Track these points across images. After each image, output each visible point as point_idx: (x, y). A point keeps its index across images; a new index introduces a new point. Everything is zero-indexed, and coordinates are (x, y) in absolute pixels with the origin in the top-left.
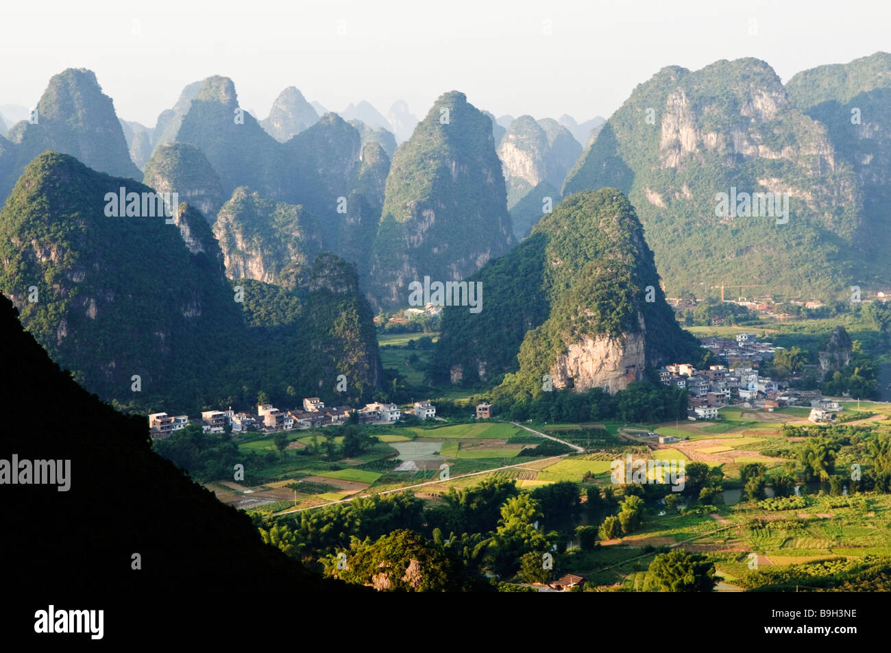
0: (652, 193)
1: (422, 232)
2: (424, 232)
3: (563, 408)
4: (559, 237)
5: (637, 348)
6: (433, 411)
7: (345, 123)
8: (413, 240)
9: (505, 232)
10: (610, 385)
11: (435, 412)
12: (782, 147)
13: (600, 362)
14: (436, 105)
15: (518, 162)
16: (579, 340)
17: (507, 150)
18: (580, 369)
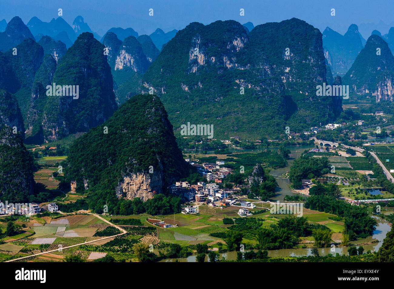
0: (184, 85)
1: (68, 104)
2: (69, 103)
3: (120, 208)
4: (126, 118)
5: (158, 178)
6: (57, 208)
7: (36, 43)
8: (64, 108)
9: (112, 103)
10: (144, 196)
11: (58, 208)
12: (246, 65)
13: (139, 185)
14: (78, 39)
15: (127, 59)
16: (128, 175)
17: (122, 53)
18: (129, 188)
